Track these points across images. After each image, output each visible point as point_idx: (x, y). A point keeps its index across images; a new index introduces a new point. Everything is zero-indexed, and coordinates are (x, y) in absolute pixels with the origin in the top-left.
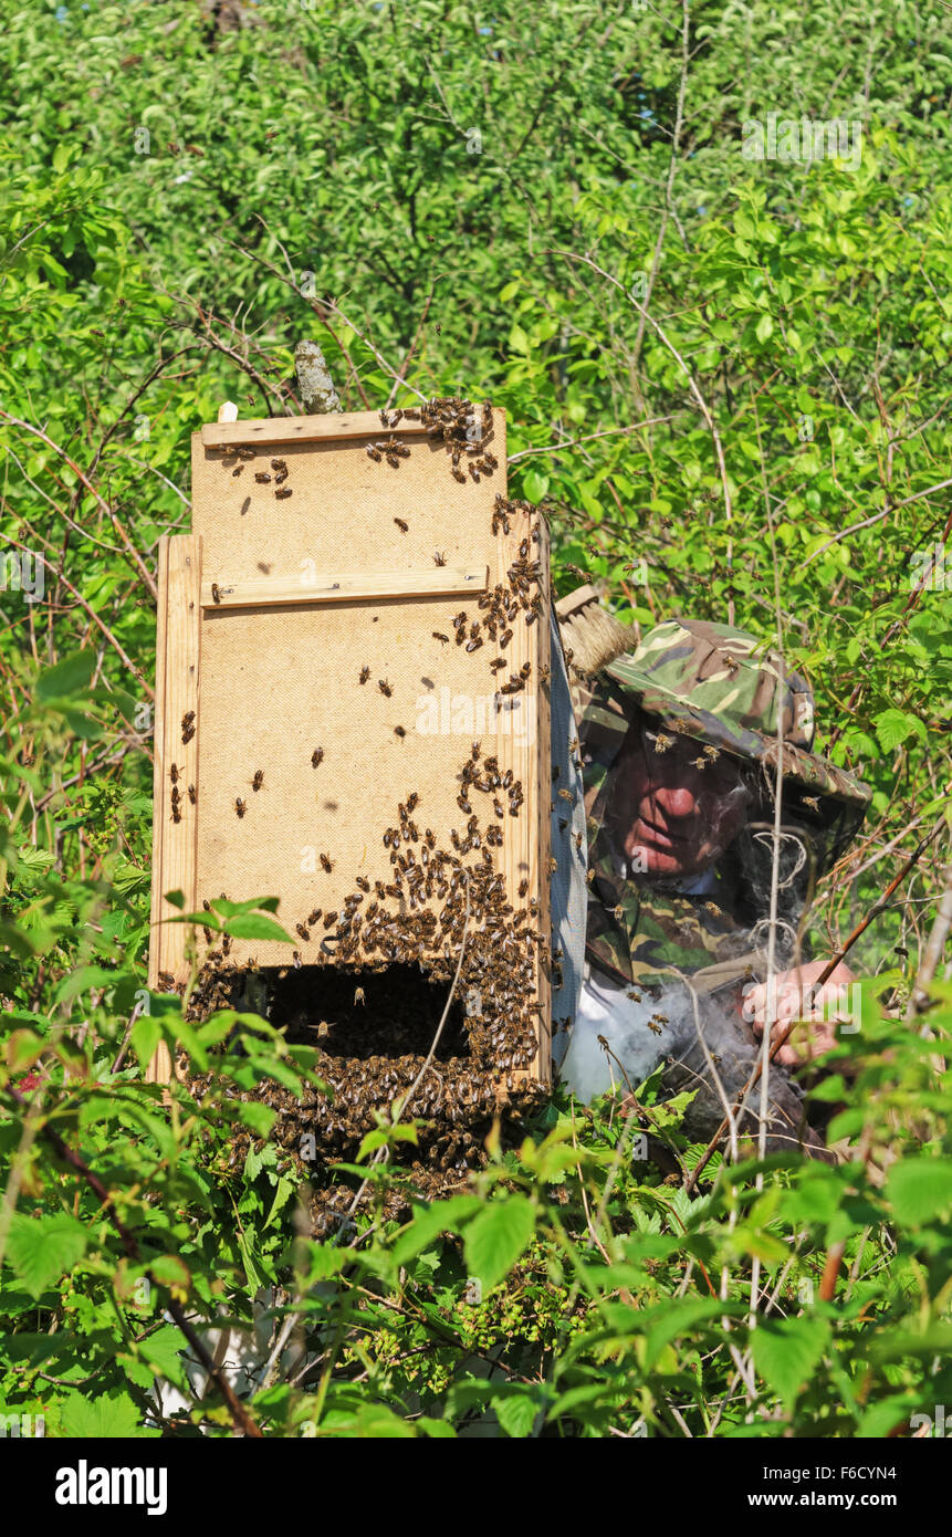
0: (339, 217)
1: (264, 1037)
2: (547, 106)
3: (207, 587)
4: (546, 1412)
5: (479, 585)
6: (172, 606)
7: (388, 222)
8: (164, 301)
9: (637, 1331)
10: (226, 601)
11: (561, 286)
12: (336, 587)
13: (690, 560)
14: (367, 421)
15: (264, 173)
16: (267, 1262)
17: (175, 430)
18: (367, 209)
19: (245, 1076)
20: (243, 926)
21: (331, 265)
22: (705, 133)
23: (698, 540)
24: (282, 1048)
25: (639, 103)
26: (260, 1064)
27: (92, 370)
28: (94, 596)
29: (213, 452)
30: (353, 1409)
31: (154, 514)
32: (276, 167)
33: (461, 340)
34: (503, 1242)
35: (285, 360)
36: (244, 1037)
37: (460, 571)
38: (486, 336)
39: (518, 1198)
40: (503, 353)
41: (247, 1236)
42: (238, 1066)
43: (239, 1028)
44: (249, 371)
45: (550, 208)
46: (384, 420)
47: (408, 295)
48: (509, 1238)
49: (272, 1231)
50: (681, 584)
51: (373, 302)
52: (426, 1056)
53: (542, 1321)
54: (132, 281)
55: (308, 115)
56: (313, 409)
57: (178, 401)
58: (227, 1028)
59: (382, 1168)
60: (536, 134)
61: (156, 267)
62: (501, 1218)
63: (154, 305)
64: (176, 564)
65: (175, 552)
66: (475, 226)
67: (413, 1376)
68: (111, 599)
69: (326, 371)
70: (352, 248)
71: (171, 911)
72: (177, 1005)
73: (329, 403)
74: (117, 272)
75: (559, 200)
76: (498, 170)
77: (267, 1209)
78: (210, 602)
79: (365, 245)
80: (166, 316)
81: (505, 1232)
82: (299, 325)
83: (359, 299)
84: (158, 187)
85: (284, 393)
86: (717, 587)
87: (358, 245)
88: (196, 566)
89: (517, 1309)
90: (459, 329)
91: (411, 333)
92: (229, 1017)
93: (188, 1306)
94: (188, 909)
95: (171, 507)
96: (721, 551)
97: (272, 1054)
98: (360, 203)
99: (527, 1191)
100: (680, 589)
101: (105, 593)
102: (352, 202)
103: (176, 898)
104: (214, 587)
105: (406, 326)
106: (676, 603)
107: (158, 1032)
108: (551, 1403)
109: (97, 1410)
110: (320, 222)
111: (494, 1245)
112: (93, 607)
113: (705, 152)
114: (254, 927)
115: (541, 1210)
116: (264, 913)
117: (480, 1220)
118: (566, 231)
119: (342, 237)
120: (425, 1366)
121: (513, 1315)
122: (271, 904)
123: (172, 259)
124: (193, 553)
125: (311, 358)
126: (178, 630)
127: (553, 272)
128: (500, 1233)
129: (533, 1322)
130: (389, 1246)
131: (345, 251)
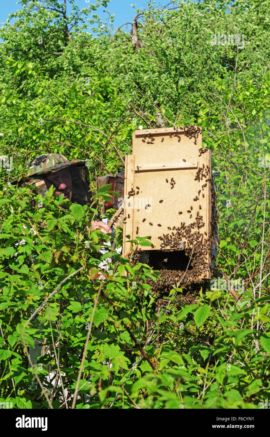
0: (161, 87)
1: (148, 269)
2: (206, 63)
3: (136, 166)
4: (212, 354)
5: (196, 166)
6: (128, 170)
7: (172, 88)
8: (125, 105)
9: (234, 336)
10: (140, 169)
11: (209, 102)
12: (164, 166)
13: (237, 161)
14: (171, 130)
15: (146, 78)
16: (148, 314)
17: (127, 132)
18: (167, 85)
19: (144, 277)
20: (143, 243)
21: (159, 98)
22: (240, 69)
23: (239, 157)
24: (152, 271)
25: (226, 62)
26: (147, 275)
27: (109, 119)
28: (109, 168)
29: (138, 136)
30: (168, 351)
31: (122, 151)
32: (148, 76)
33: (188, 113)
34: (203, 315)
35: (151, 117)
36: (144, 269)
37: (192, 163)
38: (193, 112)
39: (206, 305)
40: (197, 116)
41: (143, 310)
42: (142, 275)
43: (142, 267)
44: (143, 119)
45: (207, 84)
46: (175, 129)
47: (176, 104)
48: (204, 315)
49: (149, 308)
50: (236, 166)
51: (168, 105)
52: (185, 271)
53: (208, 329)
54: (118, 100)
55: (155, 65)
56: (159, 127)
57: (128, 126)
58: (140, 267)
59: (174, 298)
60: (204, 69)
61: (122, 98)
62: (202, 310)
63: (122, 106)
64: (129, 161)
65: (129, 158)
66: (191, 88)
67: (180, 341)
68: (113, 169)
69: (162, 119)
70: (164, 94)
71: (127, 239)
72: (128, 261)
73: (162, 126)
74: (114, 98)
75: (208, 83)
76: (196, 77)
77: (148, 303)
78: (137, 170)
79: (167, 93)
80: (125, 107)
81: (203, 313)
82: (153, 110)
83: (165, 105)
84: (123, 81)
85: (151, 124)
86: (243, 167)
87: (165, 93)
88: (133, 162)
89: (203, 326)
90: (188, 111)
91: (177, 112)
92: (140, 264)
93: (131, 329)
94: (131, 239)
95: (126, 149)
96: (244, 159)
97: (150, 273)
98: (166, 84)
99: (208, 304)
100: (236, 168)
101: (111, 167)
102: (164, 84)
103: (128, 237)
104: (137, 166)
105: (175, 111)
106: (234, 170)
107: (124, 268)
108: (213, 352)
109: (111, 348)
110: (158, 88)
111: (201, 316)
112: (110, 170)
113: (241, 73)
114: (146, 243)
115: (212, 308)
116: (148, 240)
117: (197, 311)
118: (210, 89)
119: (162, 92)
120: (182, 338)
121: (202, 328)
122: (150, 238)
123: (125, 96)
124: (133, 159)
125: (158, 116)
126: (129, 175)
127: (207, 99)
128: (202, 314)
129: (206, 329)
130: (176, 315)
131: (162, 94)
